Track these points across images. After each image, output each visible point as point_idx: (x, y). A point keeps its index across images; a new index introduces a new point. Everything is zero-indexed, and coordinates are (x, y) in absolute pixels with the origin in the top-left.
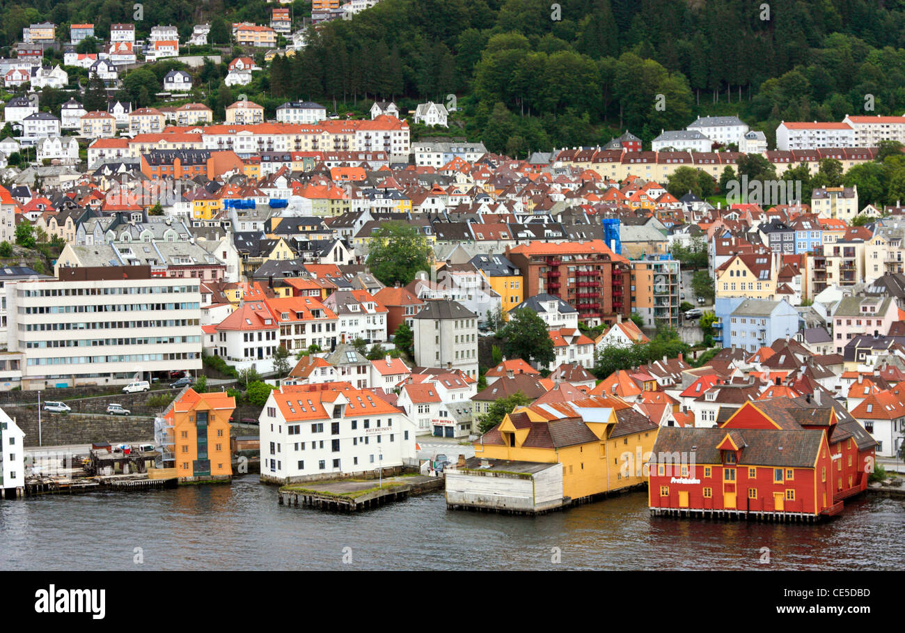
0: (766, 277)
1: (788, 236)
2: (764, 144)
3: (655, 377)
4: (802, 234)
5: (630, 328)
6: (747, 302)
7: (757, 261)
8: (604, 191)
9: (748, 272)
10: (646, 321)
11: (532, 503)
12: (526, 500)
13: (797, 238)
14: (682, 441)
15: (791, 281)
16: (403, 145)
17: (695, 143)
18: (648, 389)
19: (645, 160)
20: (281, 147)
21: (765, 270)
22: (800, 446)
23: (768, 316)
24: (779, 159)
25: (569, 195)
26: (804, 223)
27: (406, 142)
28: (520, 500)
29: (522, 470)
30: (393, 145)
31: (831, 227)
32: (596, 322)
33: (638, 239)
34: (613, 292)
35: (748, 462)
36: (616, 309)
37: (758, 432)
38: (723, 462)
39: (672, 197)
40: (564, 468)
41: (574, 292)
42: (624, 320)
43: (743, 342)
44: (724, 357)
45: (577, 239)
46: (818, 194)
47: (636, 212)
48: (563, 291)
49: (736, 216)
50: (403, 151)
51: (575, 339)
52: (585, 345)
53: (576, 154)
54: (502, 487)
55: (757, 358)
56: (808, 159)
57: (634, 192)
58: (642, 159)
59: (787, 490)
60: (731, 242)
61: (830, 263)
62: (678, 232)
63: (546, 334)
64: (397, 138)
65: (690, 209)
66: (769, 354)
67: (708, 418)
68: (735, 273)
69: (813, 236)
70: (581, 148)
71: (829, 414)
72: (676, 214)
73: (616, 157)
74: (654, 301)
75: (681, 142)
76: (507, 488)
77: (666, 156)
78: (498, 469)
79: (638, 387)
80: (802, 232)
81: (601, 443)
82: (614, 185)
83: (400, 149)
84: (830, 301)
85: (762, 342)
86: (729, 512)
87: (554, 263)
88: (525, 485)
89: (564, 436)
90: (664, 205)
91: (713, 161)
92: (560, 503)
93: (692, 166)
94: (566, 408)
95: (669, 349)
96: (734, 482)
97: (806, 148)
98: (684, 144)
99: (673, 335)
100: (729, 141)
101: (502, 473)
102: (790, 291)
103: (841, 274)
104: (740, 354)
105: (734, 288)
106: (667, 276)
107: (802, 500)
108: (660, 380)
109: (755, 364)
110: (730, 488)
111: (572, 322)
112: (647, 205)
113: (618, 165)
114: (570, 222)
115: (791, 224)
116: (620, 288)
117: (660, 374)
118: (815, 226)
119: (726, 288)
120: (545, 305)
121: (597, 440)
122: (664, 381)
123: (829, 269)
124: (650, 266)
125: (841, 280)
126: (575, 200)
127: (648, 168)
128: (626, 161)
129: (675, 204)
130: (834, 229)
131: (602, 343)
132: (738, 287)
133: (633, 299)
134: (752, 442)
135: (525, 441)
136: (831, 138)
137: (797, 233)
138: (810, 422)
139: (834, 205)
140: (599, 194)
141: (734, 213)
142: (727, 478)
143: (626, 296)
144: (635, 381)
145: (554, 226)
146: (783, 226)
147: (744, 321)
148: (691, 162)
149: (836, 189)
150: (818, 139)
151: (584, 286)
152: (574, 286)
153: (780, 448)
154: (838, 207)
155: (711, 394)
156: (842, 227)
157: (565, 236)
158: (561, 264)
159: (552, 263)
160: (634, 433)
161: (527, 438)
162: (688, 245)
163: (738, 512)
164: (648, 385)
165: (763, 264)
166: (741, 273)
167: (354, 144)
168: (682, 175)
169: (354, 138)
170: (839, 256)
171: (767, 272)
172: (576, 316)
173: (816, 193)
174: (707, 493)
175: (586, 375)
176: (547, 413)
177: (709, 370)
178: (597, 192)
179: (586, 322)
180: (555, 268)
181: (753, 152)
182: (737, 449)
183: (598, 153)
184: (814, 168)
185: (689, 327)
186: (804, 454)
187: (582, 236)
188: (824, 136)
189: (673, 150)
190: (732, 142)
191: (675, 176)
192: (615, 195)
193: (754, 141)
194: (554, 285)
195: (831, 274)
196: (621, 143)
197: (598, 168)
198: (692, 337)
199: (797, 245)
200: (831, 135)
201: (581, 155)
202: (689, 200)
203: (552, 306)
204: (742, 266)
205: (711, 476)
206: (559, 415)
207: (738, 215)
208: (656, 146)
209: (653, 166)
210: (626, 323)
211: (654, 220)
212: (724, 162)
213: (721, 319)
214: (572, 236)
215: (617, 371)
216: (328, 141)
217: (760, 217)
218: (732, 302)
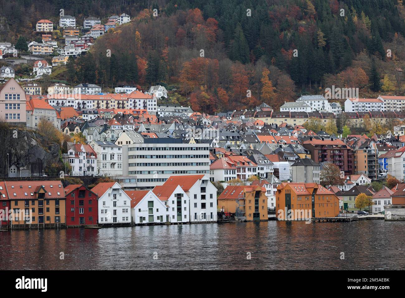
16: (153, 107)
17: (303, 109)
19: (284, 116)
20: (90, 106)
24: (351, 117)
27: (155, 105)
30: (148, 107)
34: (348, 163)
39: (313, 133)
50: (153, 110)
53: (244, 113)
58: (282, 116)
64: (150, 103)
70: (246, 110)
73: (268, 114)
74: (367, 167)
75: (296, 108)
83: (152, 109)
87: (325, 149)
91: (318, 117)
97: (361, 111)
98: (298, 109)
106: (374, 155)
113: (269, 118)
116: (350, 161)
124: (366, 151)
127: (285, 120)
128: (273, 117)
133: (356, 167)
136: (373, 107)
148: (308, 117)
151: (337, 160)
152: (332, 160)
158: (328, 149)
167: (128, 106)
169: (127, 102)
180: (325, 151)
181: (337, 113)
188: (369, 105)
194: (325, 159)
196: (261, 109)
200: (373, 105)
201: (246, 114)
202: (322, 134)
209: (288, 119)
216: (114, 104)
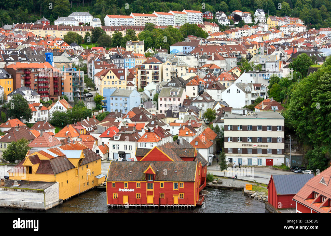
0: (123, 79)
1: (122, 60)
2: (100, 23)
3: (85, 127)
4: (127, 60)
5: (64, 102)
6: (116, 90)
7: (119, 72)
8: (38, 41)
9: (115, 76)
10: (69, 98)
11: (44, 206)
12: (40, 204)
13: (125, 61)
14: (123, 169)
15: (132, 80)
17: (72, 22)
18: (82, 134)
19: (53, 29)
21: (122, 76)
22: (186, 170)
23: (128, 97)
24: (107, 30)
25: (23, 42)
26: (128, 55)
28: (37, 204)
29: (37, 187)
31: (139, 57)
32: (47, 99)
33: (59, 62)
34: (54, 85)
35: (160, 179)
36: (56, 93)
37: (163, 163)
38: (147, 180)
39: (67, 44)
40: (59, 184)
41: (37, 86)
42: (61, 99)
43: (117, 108)
44: (111, 116)
45: (33, 61)
46: (129, 43)
47: (54, 50)
48: (32, 85)
49: (95, 52)
51: (40, 108)
52: (44, 110)
53: (23, 26)
54: (26, 197)
55: (128, 117)
56: (118, 30)
57: (50, 42)
58: (52, 28)
59: (180, 193)
60: (101, 63)
61: (148, 72)
62: (73, 58)
63: (28, 106)
65: (74, 49)
66: (133, 115)
67: (116, 148)
68: (109, 77)
69: (131, 61)
70: (25, 23)
71: (194, 151)
72: (71, 51)
73: (40, 27)
74: (72, 89)
75: (67, 22)
76: (29, 197)
77: (61, 27)
78: (24, 187)
79: (78, 132)
80: (127, 59)
81: (76, 168)
82: (41, 39)
84: (151, 89)
85: (125, 108)
86: (150, 205)
87: (28, 73)
88: (40, 196)
89: (58, 167)
90: (63, 47)
91: (81, 30)
92: (57, 203)
93: (72, 31)
94: (57, 151)
95: (84, 112)
96: (153, 190)
97: (116, 26)
98: (68, 23)
99: (83, 105)
100: (86, 22)
101: (26, 190)
102: (132, 85)
103: (153, 77)
104: (119, 114)
105: (109, 84)
106: (79, 78)
107: (188, 198)
108: (87, 129)
109: (127, 119)
110: (150, 193)
111: (37, 100)
112: (57, 48)
113: (42, 30)
114: (29, 54)
115: (123, 56)
116: (57, 83)
117: (87, 126)
118: (132, 57)
119: (105, 84)
120: (25, 92)
121: (75, 167)
122: (89, 129)
123: (147, 75)
124: (71, 74)
125: (153, 80)
126: (26, 45)
127: (54, 32)
128: (45, 29)
129: (68, 47)
130: (140, 58)
131: (52, 110)
132: (111, 83)
133: (63, 88)
134: (160, 168)
135: (38, 170)
136: (126, 22)
137: (125, 59)
138: (185, 156)
139: (135, 48)
140: (36, 42)
141: (95, 51)
142: (149, 188)
143: (60, 88)
144: (76, 129)
145: (22, 55)
146: (119, 56)
147: (117, 99)
148: (72, 30)
149: (136, 41)
150: (121, 22)
151: (42, 83)
152: (36, 83)
153: (176, 172)
154: (137, 49)
155: (117, 137)
156: (143, 57)
157: (27, 60)
158: (31, 73)
159: (26, 73)
160: (91, 162)
161: (38, 169)
162: (78, 64)
163: (154, 206)
164: (82, 131)
165: (121, 73)
166: (112, 77)
168: (69, 35)
170: (151, 69)
171: (123, 77)
172: (39, 97)
173: (128, 43)
174: (138, 196)
175: (50, 127)
176: (48, 154)
177: (108, 123)
178: (35, 41)
179: (43, 99)
180: (28, 75)
181: (97, 26)
182: (155, 173)
183: (33, 26)
184: (124, 34)
185: (89, 101)
186: (188, 175)
187: (35, 60)
188: (123, 21)
189: (64, 25)
190: (87, 22)
191: (67, 35)
192: (43, 43)
193: (96, 22)
194: (28, 83)
195: (148, 77)
196: (41, 22)
197: (33, 31)
198: (90, 106)
199: (125, 64)
200: (126, 21)
201: (25, 26)
202: (74, 45)
203: (28, 93)
204: (113, 74)
205: (140, 187)
206: (55, 155)
207: (96, 52)
208: (57, 23)
209: (56, 31)
210: (62, 100)
211: (65, 53)
212: (85, 30)
213: (106, 98)
214: (30, 60)
215: (68, 125)
217: (109, 52)
218: (111, 90)
